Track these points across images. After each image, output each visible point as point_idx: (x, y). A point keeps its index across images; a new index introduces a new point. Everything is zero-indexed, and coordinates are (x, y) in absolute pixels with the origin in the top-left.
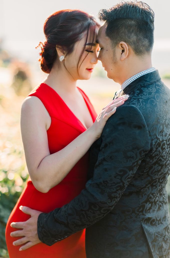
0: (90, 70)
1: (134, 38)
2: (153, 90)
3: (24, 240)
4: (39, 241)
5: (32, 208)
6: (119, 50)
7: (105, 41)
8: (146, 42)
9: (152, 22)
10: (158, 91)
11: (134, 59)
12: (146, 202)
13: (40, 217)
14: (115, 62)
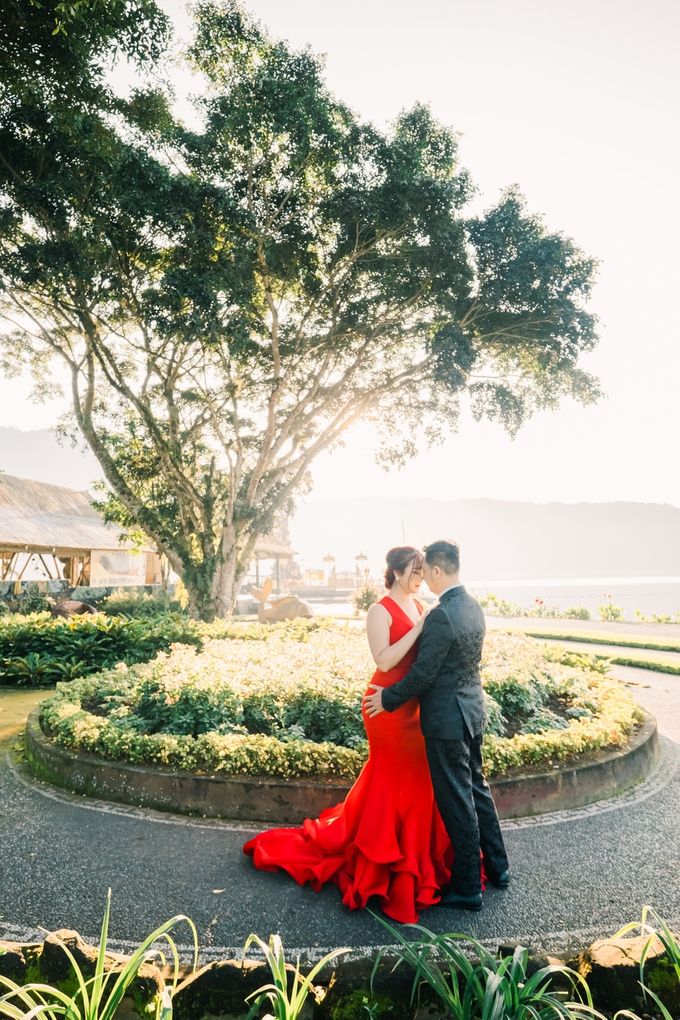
0: (417, 586)
1: (444, 563)
2: (458, 598)
3: (373, 709)
4: (383, 709)
5: (379, 685)
6: (434, 572)
7: (425, 566)
8: (453, 566)
9: (457, 552)
10: (462, 599)
11: (445, 578)
12: (459, 679)
13: (383, 692)
14: (432, 580)
